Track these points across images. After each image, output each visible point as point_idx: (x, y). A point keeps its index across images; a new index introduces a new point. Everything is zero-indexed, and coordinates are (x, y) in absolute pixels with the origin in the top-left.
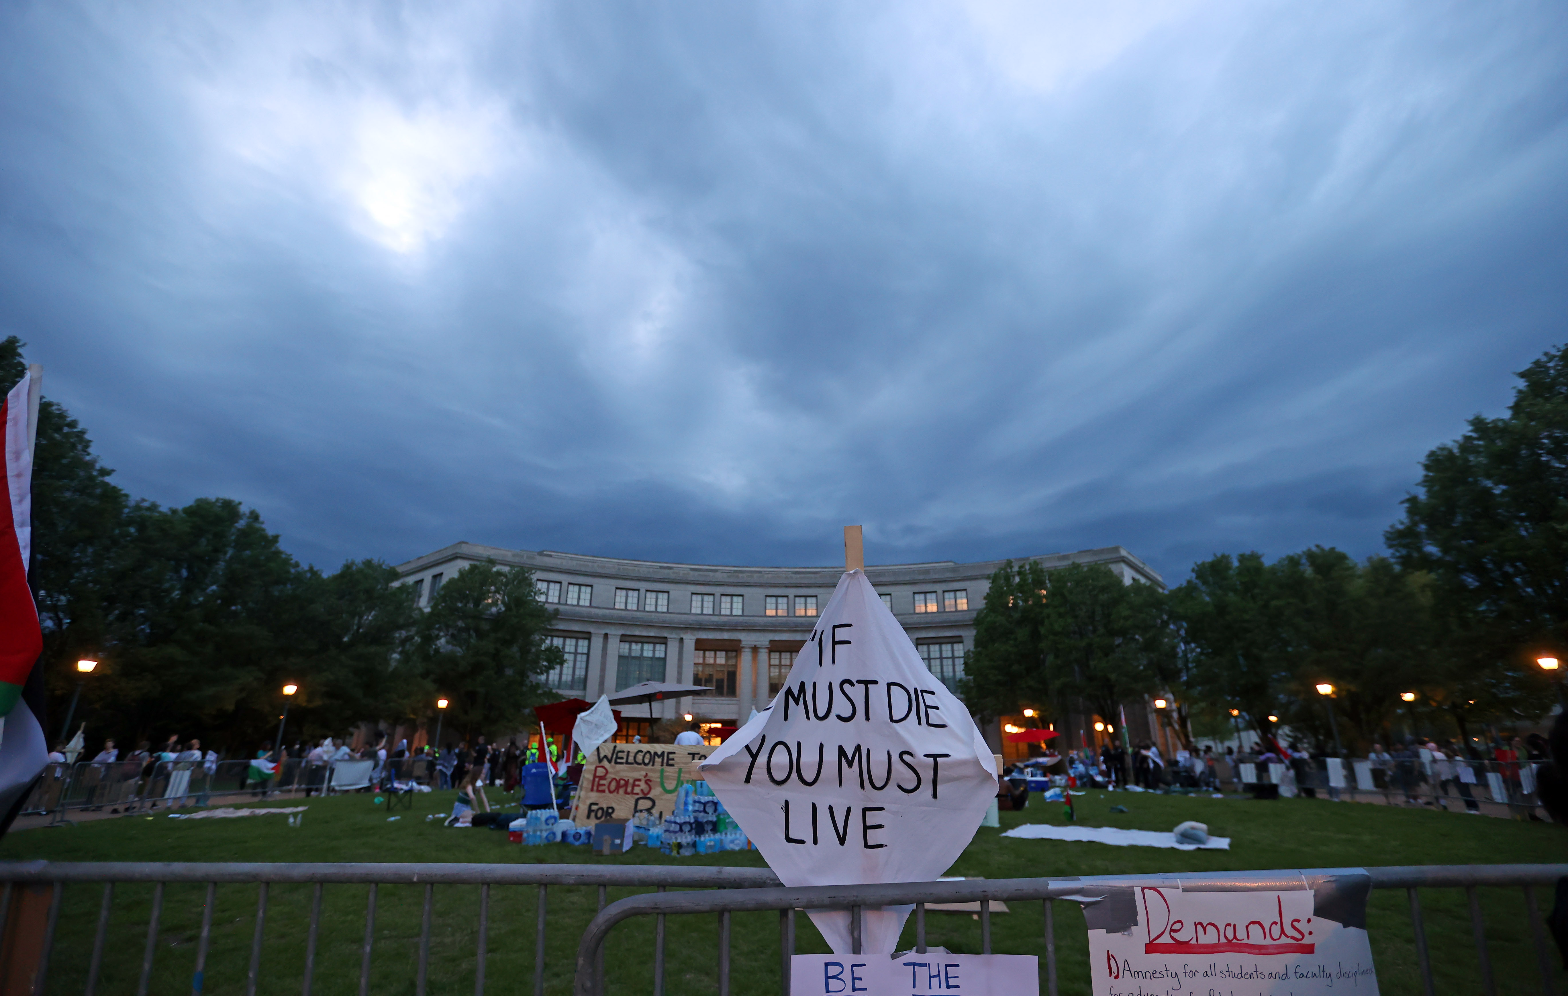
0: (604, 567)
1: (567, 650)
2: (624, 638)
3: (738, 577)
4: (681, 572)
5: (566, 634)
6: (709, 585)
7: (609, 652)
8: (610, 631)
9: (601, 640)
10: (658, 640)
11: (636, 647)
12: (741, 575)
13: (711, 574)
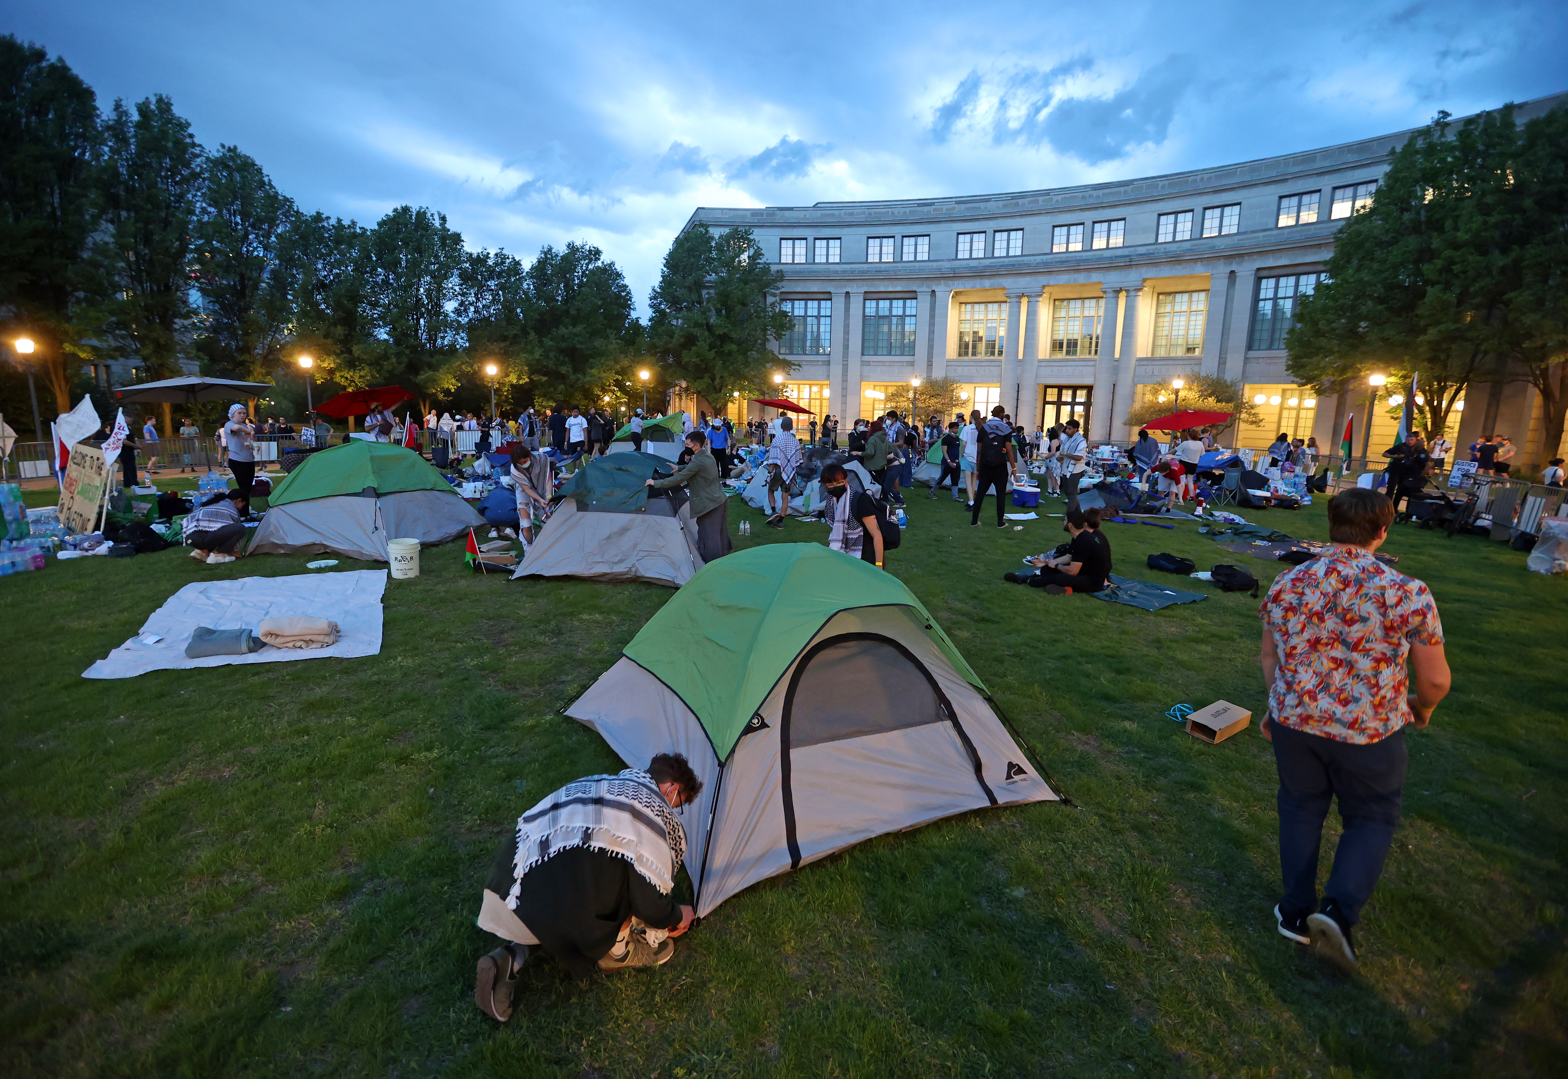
0: (852, 214)
1: (796, 313)
2: (867, 296)
3: (1017, 204)
4: (944, 208)
5: (807, 297)
6: (978, 220)
7: (852, 311)
8: (852, 288)
9: (843, 299)
10: (907, 295)
11: (884, 304)
12: (1021, 201)
13: (982, 205)
